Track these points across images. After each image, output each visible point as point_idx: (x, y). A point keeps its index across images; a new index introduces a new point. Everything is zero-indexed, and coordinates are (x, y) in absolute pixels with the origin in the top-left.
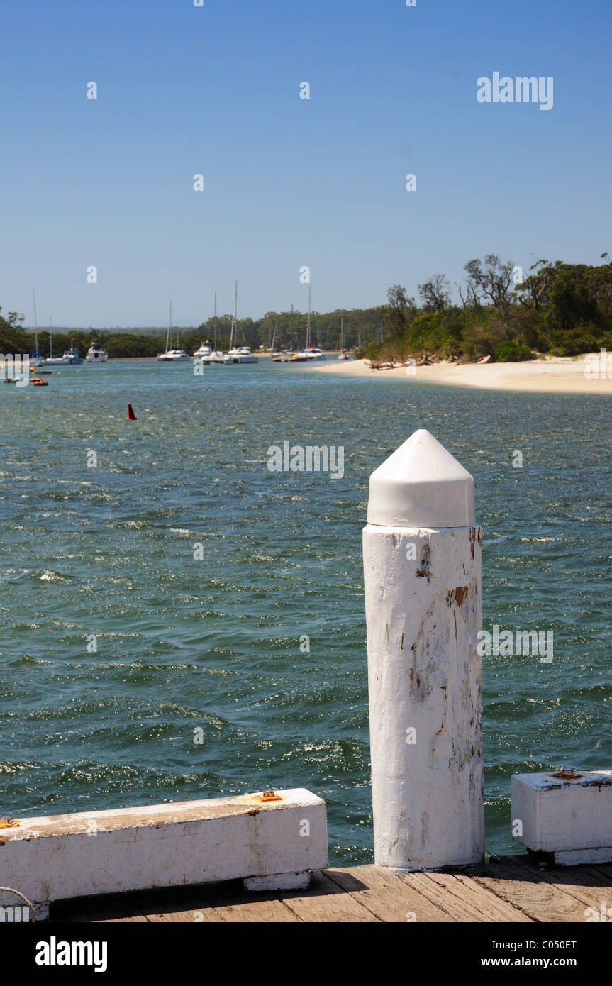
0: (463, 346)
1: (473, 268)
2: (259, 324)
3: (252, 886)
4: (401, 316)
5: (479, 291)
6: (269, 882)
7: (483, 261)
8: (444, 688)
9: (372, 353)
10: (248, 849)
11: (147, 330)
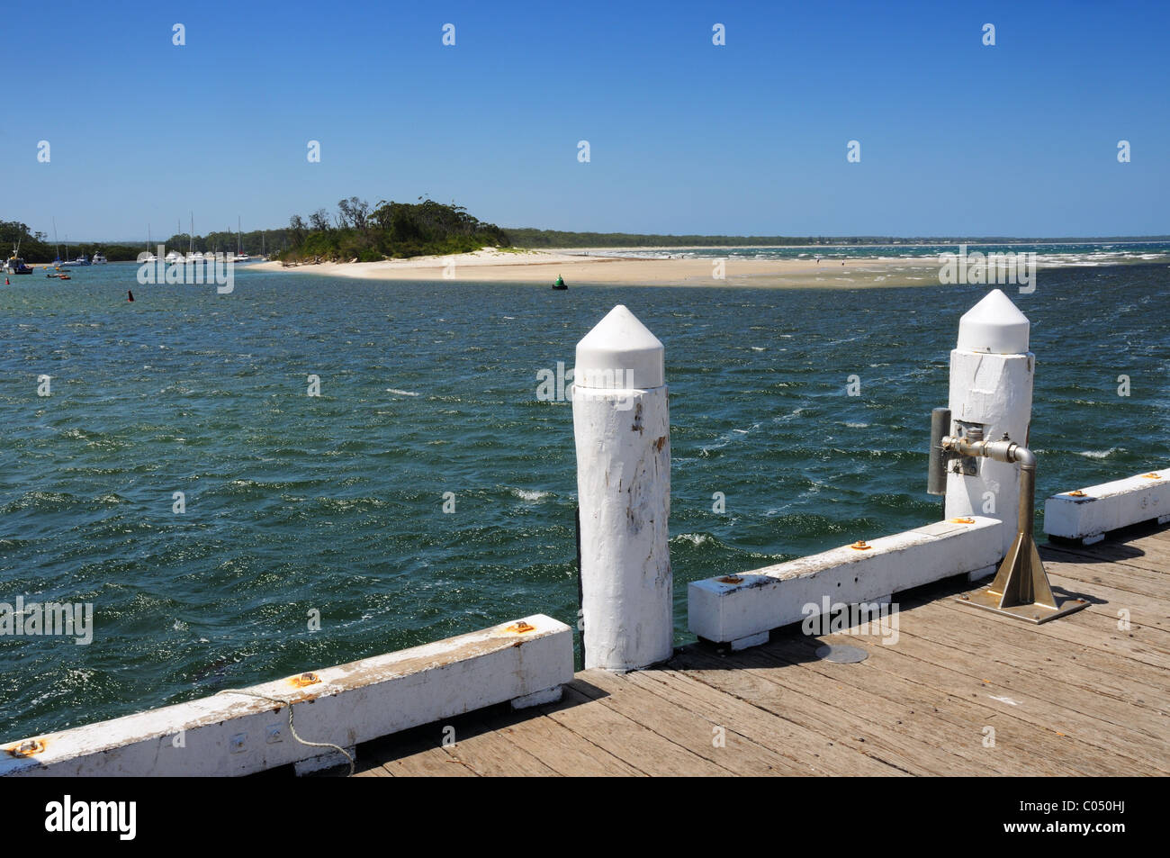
0: (340, 252)
1: (343, 204)
2: (205, 240)
3: (518, 705)
4: (300, 236)
5: (348, 219)
6: (531, 699)
7: (349, 200)
8: (652, 521)
9: (283, 257)
10: (515, 675)
11: (130, 243)
